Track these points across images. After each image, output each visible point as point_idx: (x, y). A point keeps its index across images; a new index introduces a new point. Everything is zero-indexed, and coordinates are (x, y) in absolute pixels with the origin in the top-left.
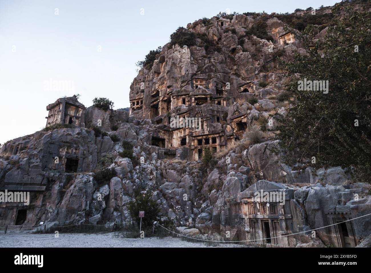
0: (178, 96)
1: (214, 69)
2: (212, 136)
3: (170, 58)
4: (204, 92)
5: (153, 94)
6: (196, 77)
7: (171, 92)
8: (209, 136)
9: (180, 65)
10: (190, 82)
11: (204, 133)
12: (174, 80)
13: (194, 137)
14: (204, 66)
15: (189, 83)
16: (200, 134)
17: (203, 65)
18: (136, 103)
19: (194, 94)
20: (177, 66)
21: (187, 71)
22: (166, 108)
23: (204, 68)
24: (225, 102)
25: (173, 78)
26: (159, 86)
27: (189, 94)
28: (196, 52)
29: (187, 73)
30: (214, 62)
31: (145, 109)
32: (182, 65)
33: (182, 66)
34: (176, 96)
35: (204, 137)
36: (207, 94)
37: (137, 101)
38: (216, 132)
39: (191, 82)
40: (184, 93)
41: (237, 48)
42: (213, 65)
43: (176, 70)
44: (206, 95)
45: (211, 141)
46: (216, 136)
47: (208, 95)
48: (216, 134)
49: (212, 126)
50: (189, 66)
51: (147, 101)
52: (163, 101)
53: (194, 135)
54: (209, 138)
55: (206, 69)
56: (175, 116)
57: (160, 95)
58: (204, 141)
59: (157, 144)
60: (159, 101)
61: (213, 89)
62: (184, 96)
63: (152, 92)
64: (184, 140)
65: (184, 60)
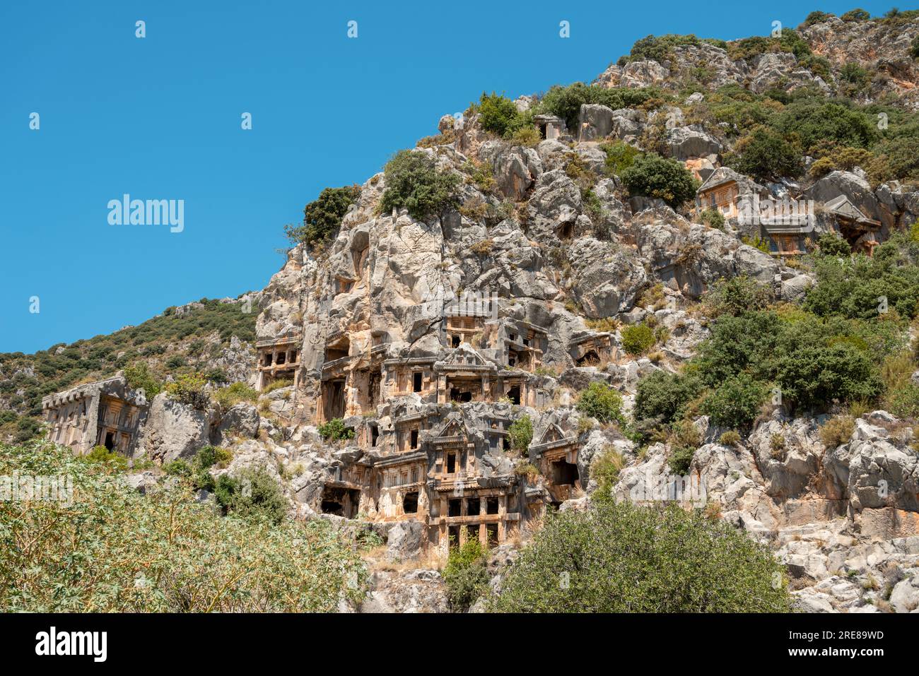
0: (402, 365)
1: (507, 285)
2: (487, 493)
3: (383, 249)
4: (474, 363)
5: (330, 345)
7: (383, 352)
8: (480, 492)
9: (410, 271)
10: (436, 326)
11: (467, 483)
12: (392, 315)
13: (441, 492)
14: (477, 277)
15: (434, 330)
17: (478, 273)
18: (275, 358)
19: (445, 368)
20: (404, 273)
22: (368, 390)
23: (479, 281)
24: (531, 390)
25: (389, 309)
26: (349, 324)
27: (431, 364)
28: (458, 230)
30: (509, 264)
31: (304, 387)
32: (417, 271)
33: (416, 275)
34: (394, 365)
35: (466, 495)
36: (484, 368)
37: (278, 350)
38: (499, 485)
39: (441, 326)
40: (417, 358)
41: (577, 223)
42: (504, 272)
43: (398, 286)
44: (479, 371)
45: (483, 506)
46: (497, 493)
47: (484, 371)
48: (499, 489)
49: (488, 464)
50: (436, 277)
52: (358, 370)
53: (439, 488)
54: (479, 499)
55: (483, 284)
56: (390, 425)
57: (350, 353)
58: (465, 505)
59: (336, 501)
60: (348, 372)
61: (501, 350)
62: (417, 367)
63: (329, 340)
64: (412, 498)
65: (422, 255)
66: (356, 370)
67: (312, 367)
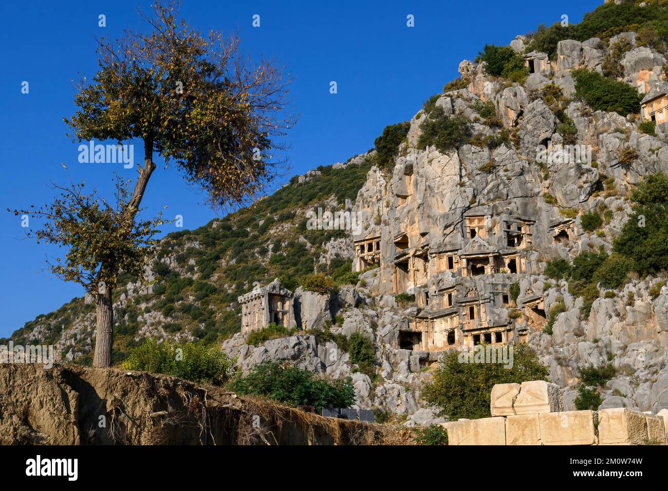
0: (440, 253)
1: (505, 191)
2: (494, 330)
3: (422, 176)
4: (482, 249)
5: (397, 240)
6: (470, 214)
7: (428, 245)
8: (490, 330)
9: (440, 190)
10: (459, 226)
11: (481, 325)
12: (431, 220)
13: (467, 331)
14: (484, 188)
15: (457, 228)
16: (476, 328)
17: (484, 185)
18: (366, 248)
19: (465, 253)
20: (436, 191)
21: (454, 203)
22: (423, 268)
23: (485, 191)
24: (523, 261)
25: (429, 216)
26: (407, 227)
27: (457, 250)
28: (469, 156)
29: (453, 207)
30: (506, 176)
31: (385, 268)
32: (444, 189)
33: (444, 193)
34: (435, 253)
35: (483, 331)
36: (488, 251)
37: (368, 242)
38: (501, 324)
39: (462, 225)
40: (449, 248)
41: (552, 139)
42: (502, 181)
43: (434, 200)
44: (486, 253)
45: (493, 338)
46: (500, 329)
47: (489, 253)
48: (501, 326)
49: (493, 313)
50: (457, 192)
51: (386, 253)
53: (466, 328)
54: (490, 334)
55: (488, 192)
56: (435, 292)
57: (409, 245)
58: (482, 338)
59: (409, 340)
60: (410, 258)
61: (501, 237)
62: (449, 253)
63: (396, 237)
64: (451, 335)
65: (447, 178)
66: (414, 256)
67: (388, 255)
